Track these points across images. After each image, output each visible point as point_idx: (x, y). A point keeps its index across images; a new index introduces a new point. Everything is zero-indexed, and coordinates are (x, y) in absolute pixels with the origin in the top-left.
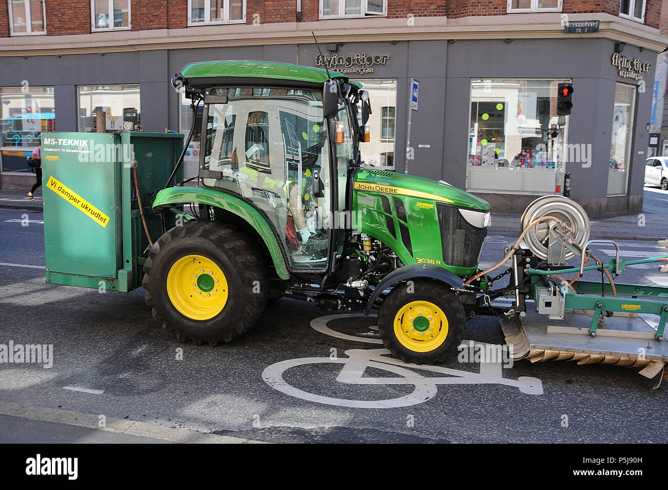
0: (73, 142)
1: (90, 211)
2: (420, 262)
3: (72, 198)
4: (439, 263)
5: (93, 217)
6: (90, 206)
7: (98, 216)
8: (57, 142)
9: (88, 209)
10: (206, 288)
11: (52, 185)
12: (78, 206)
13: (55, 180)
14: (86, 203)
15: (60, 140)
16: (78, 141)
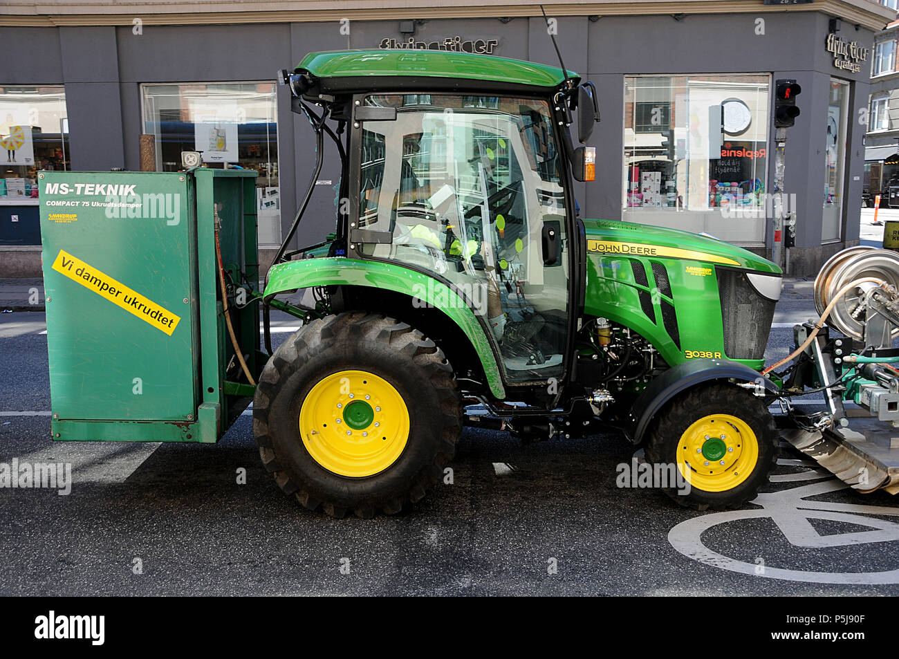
0: (106, 189)
1: (142, 308)
2: (691, 357)
3: (103, 286)
4: (719, 356)
5: (147, 318)
6: (141, 299)
7: (158, 315)
8: (72, 190)
9: (138, 305)
10: (361, 424)
11: (64, 266)
12: (118, 301)
13: (69, 257)
14: (132, 294)
15: (79, 186)
16: (117, 186)
